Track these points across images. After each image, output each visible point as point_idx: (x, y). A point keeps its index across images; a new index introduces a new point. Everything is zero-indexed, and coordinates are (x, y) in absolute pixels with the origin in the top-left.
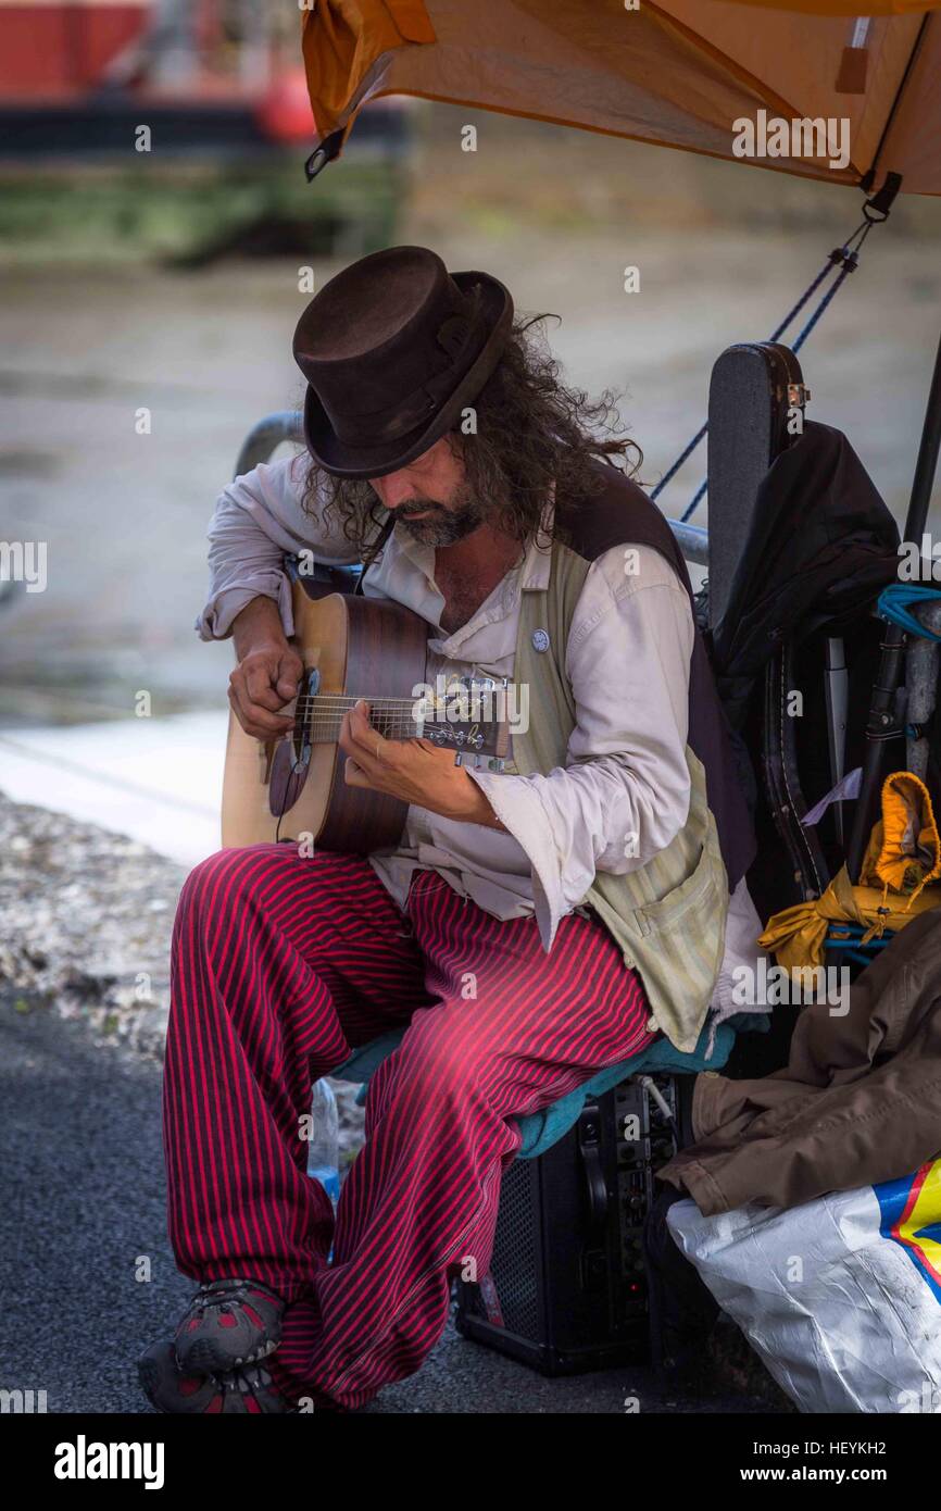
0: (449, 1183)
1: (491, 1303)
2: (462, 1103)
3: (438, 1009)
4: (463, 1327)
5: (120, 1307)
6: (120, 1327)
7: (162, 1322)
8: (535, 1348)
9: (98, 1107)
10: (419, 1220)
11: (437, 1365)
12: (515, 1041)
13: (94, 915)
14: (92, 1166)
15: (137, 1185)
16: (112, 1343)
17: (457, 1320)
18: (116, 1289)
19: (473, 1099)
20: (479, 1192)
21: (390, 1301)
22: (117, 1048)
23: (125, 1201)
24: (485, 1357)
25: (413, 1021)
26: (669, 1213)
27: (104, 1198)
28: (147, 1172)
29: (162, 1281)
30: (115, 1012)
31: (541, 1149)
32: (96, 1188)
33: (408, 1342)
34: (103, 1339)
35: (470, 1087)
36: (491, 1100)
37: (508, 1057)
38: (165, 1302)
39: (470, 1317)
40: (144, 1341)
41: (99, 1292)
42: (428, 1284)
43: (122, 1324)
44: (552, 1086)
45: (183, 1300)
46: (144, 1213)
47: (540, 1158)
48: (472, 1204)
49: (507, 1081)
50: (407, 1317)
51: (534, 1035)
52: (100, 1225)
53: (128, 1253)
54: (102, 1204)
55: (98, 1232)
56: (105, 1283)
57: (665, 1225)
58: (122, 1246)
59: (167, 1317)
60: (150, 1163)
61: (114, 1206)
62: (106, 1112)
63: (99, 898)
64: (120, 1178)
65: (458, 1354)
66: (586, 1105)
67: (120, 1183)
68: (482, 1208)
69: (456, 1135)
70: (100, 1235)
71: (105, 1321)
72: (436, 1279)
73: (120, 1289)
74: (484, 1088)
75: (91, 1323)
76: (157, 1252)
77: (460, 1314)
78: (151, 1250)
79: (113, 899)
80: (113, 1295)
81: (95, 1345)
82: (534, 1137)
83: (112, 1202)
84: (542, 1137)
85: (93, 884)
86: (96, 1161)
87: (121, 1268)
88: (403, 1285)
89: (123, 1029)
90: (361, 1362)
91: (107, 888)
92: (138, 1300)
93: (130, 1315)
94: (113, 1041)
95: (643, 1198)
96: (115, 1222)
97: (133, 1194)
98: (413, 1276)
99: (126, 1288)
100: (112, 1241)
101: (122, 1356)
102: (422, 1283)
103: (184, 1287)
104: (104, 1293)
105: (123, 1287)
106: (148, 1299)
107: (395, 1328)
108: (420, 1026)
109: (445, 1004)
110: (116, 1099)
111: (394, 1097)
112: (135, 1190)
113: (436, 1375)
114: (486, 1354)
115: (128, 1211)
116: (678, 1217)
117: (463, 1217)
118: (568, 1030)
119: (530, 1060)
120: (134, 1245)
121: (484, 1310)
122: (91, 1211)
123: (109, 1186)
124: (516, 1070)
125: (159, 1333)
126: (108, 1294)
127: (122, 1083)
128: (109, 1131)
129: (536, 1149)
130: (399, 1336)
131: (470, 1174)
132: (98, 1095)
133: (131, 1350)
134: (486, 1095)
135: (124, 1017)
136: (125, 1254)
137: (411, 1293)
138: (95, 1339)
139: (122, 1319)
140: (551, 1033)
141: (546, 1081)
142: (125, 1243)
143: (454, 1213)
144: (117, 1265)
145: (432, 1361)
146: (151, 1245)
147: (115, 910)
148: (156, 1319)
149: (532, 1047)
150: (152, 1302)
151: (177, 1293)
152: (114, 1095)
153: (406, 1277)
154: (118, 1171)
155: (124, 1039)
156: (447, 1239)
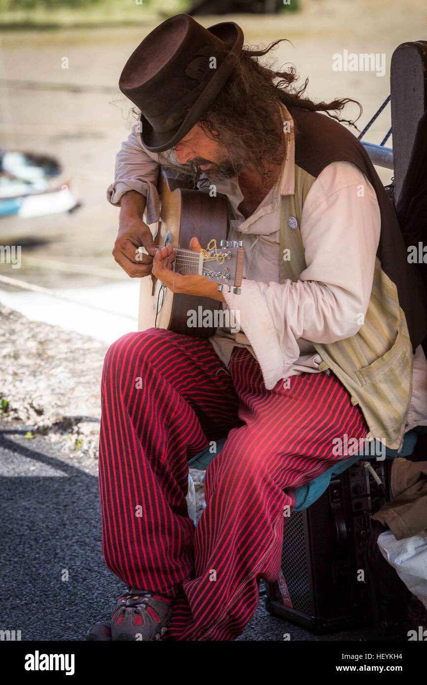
0: (254, 529)
1: (285, 594)
2: (258, 482)
3: (243, 428)
4: (270, 608)
5: (76, 604)
6: (76, 615)
7: (100, 612)
8: (310, 619)
9: (70, 491)
10: (238, 551)
11: (255, 631)
12: (288, 446)
13: (71, 383)
14: (64, 525)
15: (89, 535)
16: (71, 625)
17: (266, 604)
18: (75, 594)
19: (265, 480)
20: (271, 532)
21: (225, 597)
22: (82, 457)
23: (82, 544)
24: (283, 625)
25: (229, 436)
26: (379, 539)
27: (70, 543)
28: (95, 527)
29: (101, 589)
30: (81, 437)
31: (307, 505)
32: (66, 537)
33: (237, 620)
34: (66, 622)
35: (262, 472)
36: (275, 480)
37: (284, 456)
38: (102, 600)
39: (273, 603)
40: (89, 623)
41: (65, 596)
42: (246, 586)
43: (78, 614)
44: (311, 471)
45: (112, 599)
46: (93, 551)
47: (307, 509)
48: (268, 539)
49: (284, 469)
50: (235, 606)
51: (299, 442)
52: (67, 558)
53: (83, 573)
54: (69, 547)
55: (66, 562)
56: (69, 591)
57: (377, 545)
58: (79, 569)
59: (103, 609)
60: (97, 522)
61: (76, 547)
62: (74, 494)
63: (73, 373)
64: (80, 531)
65: (267, 624)
66: (332, 480)
67: (80, 534)
68: (274, 541)
69: (257, 500)
70: (67, 564)
71: (68, 612)
72: (251, 583)
73: (77, 594)
74: (270, 473)
75: (60, 614)
76: (99, 573)
77: (268, 601)
78: (96, 571)
79: (82, 374)
80: (73, 597)
81: (62, 626)
82: (302, 498)
83: (75, 544)
84: (307, 498)
85: (71, 365)
86: (67, 522)
87: (78, 582)
88: (232, 588)
89: (85, 447)
90: (210, 632)
91: (79, 367)
92: (87, 600)
93: (83, 608)
94: (79, 454)
95: (368, 531)
96: (76, 556)
97: (87, 540)
98: (237, 583)
99: (81, 593)
100: (74, 567)
101: (76, 632)
102: (243, 585)
103: (114, 591)
104: (68, 596)
105: (79, 593)
106: (92, 599)
107: (229, 613)
108: (233, 438)
109: (248, 426)
110: (80, 486)
111: (219, 481)
112: (88, 537)
113: (254, 636)
114: (283, 623)
115: (84, 550)
116: (384, 541)
117: (263, 547)
118: (318, 440)
119: (297, 456)
120: (87, 569)
121: (281, 598)
122: (63, 551)
123: (73, 536)
124: (289, 463)
125: (98, 618)
126: (71, 597)
127: (84, 477)
128: (75, 505)
129: (303, 505)
130: (231, 617)
131: (266, 522)
132: (70, 485)
133: (82, 628)
134: (272, 477)
135: (86, 440)
136: (81, 574)
137: (237, 592)
138: (62, 623)
139: (77, 611)
140: (308, 441)
141: (307, 468)
142: (81, 568)
143: (258, 545)
144: (76, 580)
145: (252, 628)
146: (96, 568)
147: (83, 379)
148: (97, 610)
149: (298, 449)
150: (95, 600)
151: (109, 595)
152: (80, 484)
153: (234, 584)
154: (79, 527)
155: (86, 452)
156: (256, 560)
